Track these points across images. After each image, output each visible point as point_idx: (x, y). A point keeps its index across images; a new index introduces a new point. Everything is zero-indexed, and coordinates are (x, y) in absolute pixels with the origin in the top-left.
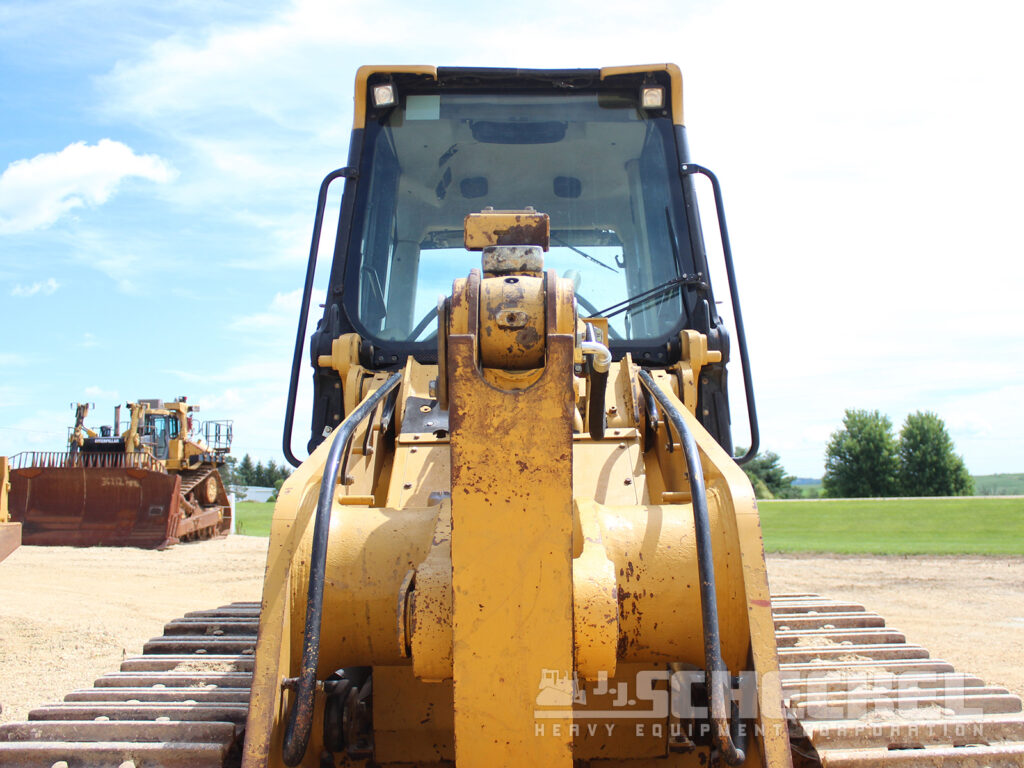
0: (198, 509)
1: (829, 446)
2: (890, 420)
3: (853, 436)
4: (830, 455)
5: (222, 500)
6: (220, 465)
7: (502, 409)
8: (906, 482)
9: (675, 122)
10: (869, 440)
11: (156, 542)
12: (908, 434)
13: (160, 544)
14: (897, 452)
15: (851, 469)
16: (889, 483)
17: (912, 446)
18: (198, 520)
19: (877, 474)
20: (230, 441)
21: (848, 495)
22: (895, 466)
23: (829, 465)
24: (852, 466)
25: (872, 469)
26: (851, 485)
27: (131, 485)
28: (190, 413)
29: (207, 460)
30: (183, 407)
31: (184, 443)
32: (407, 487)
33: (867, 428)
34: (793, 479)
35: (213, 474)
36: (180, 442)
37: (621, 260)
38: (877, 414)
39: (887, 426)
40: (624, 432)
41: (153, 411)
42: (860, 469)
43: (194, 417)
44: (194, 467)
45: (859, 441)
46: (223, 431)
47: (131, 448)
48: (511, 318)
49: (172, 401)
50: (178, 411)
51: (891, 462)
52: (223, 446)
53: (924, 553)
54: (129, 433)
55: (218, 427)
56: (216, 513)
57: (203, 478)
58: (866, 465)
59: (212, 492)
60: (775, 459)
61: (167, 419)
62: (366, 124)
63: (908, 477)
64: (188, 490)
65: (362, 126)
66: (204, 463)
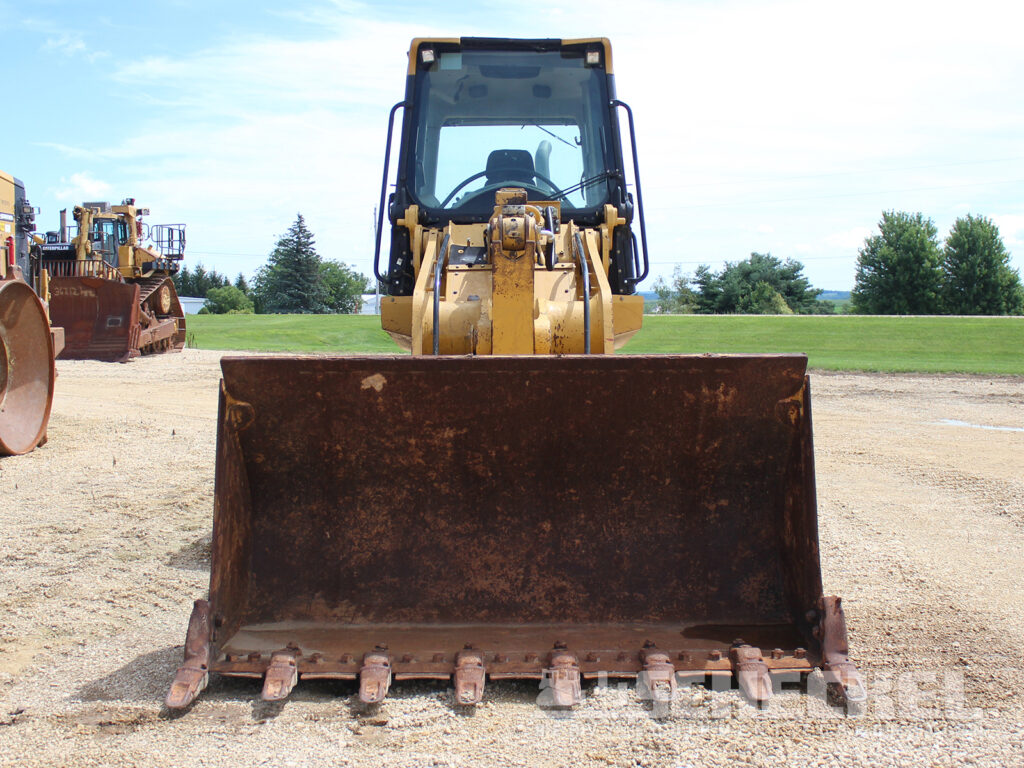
0: (154, 320)
1: (862, 254)
2: (935, 225)
3: (890, 244)
4: (862, 264)
5: (176, 310)
6: (173, 272)
7: (510, 265)
8: (950, 299)
9: (607, 72)
10: (907, 249)
11: (118, 355)
12: (955, 242)
13: (122, 356)
14: (941, 263)
15: (887, 283)
16: (930, 299)
17: (957, 256)
18: (155, 332)
19: (916, 288)
20: (183, 247)
21: (881, 312)
22: (938, 280)
23: (860, 276)
24: (888, 278)
25: (910, 283)
26: (884, 300)
27: (86, 295)
28: (139, 217)
29: (161, 268)
30: (132, 210)
31: (135, 250)
32: (455, 293)
33: (906, 234)
34: (819, 292)
35: (165, 283)
36: (131, 248)
37: (579, 140)
38: (919, 218)
39: (931, 232)
40: (567, 265)
41: (100, 215)
42: (897, 283)
43: (143, 221)
44: (147, 275)
45: (896, 249)
46: (176, 236)
47: (82, 256)
48: (513, 234)
49: (119, 204)
50: (127, 215)
51: (934, 274)
52: (176, 252)
53: (914, 371)
54: (79, 238)
55: (171, 231)
56: (171, 323)
57: (157, 287)
58: (904, 278)
59: (166, 302)
60: (798, 268)
61: (115, 223)
62: (417, 72)
63: (952, 293)
64: (143, 299)
65: (414, 73)
66: (158, 271)
